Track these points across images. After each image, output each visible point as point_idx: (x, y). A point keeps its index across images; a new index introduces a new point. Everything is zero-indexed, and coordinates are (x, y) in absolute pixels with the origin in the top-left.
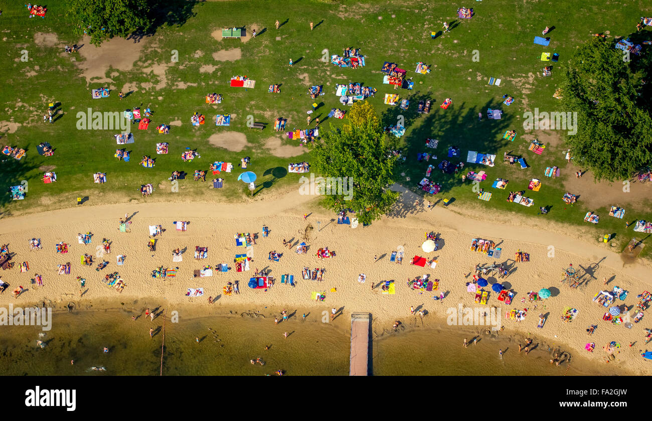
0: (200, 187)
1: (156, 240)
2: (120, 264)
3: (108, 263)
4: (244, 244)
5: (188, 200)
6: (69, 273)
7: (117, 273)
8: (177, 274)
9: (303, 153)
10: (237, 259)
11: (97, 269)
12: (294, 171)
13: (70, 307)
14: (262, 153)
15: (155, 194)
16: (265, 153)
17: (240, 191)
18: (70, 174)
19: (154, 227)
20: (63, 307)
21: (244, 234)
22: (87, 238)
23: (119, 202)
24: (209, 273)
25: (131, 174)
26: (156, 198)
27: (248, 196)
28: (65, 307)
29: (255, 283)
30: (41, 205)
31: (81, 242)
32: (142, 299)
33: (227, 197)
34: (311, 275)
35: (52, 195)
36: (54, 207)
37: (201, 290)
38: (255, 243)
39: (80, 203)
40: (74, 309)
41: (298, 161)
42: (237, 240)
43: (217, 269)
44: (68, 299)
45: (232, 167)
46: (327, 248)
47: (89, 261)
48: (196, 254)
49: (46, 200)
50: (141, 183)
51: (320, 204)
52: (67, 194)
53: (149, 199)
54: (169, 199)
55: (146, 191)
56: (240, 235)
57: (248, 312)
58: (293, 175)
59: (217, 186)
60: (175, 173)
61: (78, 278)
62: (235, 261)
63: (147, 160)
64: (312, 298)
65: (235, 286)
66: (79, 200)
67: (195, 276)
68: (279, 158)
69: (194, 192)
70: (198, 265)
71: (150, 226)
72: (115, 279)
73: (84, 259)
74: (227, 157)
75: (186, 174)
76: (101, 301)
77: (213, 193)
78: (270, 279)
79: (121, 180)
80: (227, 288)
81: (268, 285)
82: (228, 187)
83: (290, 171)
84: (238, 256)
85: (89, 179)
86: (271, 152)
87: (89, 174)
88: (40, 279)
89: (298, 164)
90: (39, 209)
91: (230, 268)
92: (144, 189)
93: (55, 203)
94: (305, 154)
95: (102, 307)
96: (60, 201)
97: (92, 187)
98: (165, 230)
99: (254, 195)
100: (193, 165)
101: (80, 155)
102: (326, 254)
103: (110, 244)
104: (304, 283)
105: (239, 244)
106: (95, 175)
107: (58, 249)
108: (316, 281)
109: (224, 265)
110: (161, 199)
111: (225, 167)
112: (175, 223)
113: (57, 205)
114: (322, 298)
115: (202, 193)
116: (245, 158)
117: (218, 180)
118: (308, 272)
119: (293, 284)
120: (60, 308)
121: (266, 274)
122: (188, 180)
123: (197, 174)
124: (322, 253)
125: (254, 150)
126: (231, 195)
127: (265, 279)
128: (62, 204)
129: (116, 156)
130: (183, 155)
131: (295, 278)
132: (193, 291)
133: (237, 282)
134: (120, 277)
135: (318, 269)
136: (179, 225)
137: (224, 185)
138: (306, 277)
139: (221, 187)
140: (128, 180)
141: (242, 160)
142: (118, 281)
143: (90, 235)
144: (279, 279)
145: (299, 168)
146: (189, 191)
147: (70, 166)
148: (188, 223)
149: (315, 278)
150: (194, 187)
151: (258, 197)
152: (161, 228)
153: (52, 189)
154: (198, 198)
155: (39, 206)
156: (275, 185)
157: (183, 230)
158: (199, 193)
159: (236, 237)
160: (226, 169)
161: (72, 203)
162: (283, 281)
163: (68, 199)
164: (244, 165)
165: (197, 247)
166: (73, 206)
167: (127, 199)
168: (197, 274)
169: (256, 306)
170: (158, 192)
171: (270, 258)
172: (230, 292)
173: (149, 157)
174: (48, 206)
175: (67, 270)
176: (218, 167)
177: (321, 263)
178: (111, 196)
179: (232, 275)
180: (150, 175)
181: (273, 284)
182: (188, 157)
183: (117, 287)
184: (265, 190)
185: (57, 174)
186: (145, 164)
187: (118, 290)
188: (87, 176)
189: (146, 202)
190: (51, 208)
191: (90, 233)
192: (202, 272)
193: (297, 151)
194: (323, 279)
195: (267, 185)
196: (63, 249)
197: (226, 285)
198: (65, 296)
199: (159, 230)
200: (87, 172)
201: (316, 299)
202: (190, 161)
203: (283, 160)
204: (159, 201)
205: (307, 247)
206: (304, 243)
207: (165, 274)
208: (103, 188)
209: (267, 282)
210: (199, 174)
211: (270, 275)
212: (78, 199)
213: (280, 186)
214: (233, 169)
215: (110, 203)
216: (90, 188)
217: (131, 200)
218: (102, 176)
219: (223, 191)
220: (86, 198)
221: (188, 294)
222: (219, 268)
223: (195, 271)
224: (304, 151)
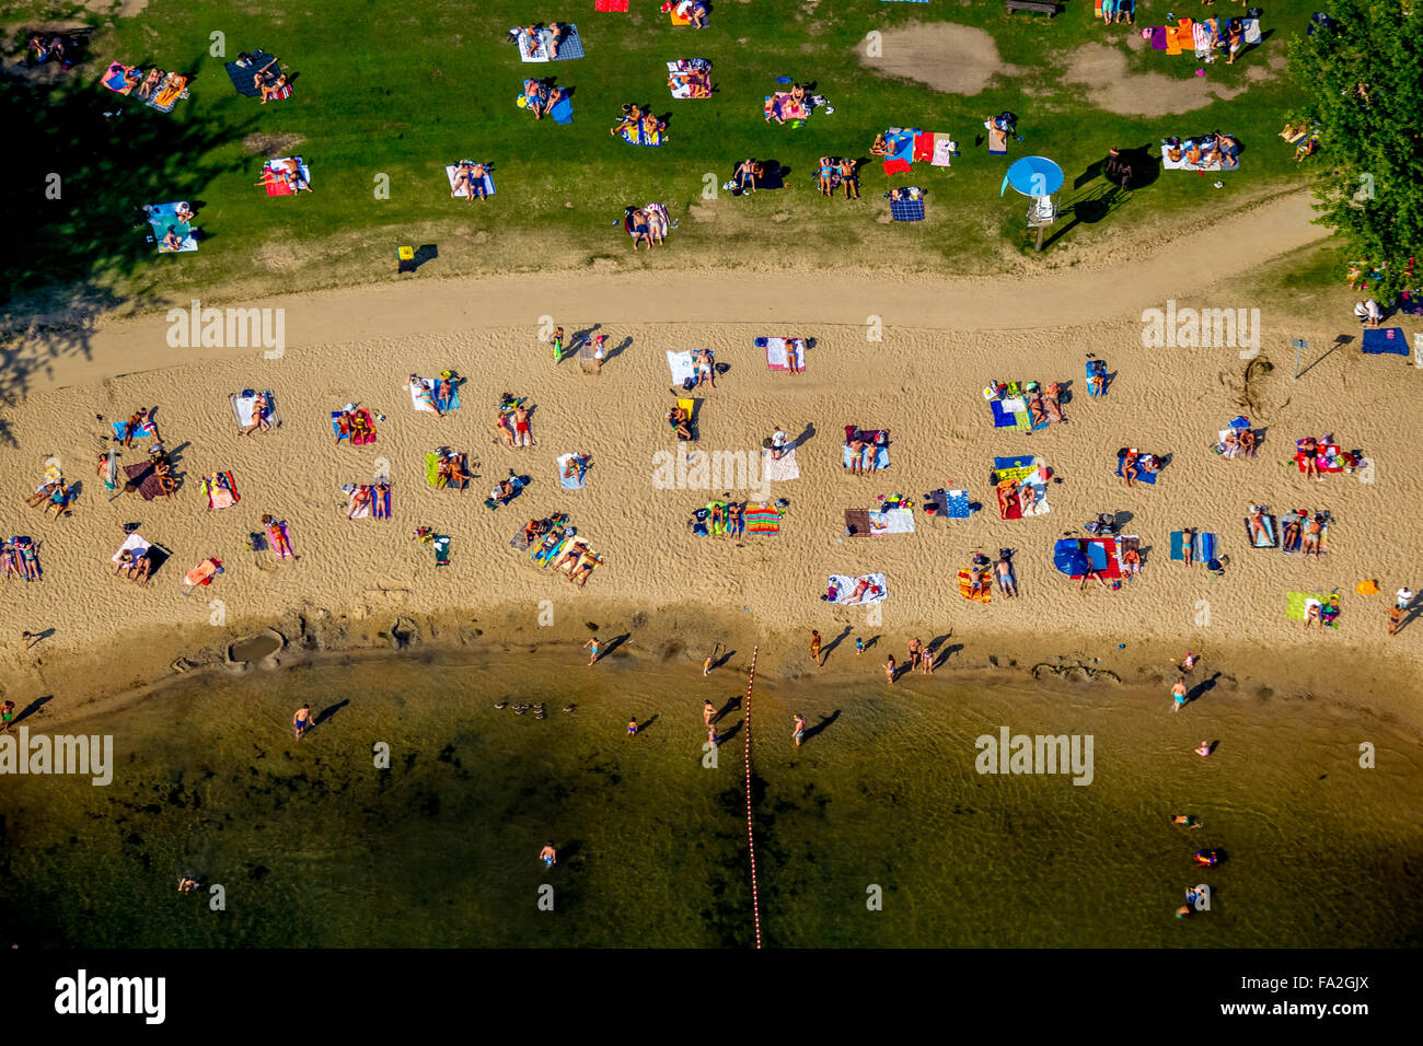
0: (844, 217)
1: (698, 403)
2: (573, 484)
3: (526, 480)
4: (1024, 422)
5: (803, 263)
6: (388, 514)
7: (564, 517)
8: (785, 523)
9: (1210, 101)
10: (1003, 474)
11: (490, 503)
12: (1183, 164)
13: (403, 638)
14: (1057, 101)
15: (681, 241)
16: (1072, 101)
17: (993, 232)
18: (361, 164)
19: (686, 356)
20: (372, 636)
21: (1019, 384)
22: (445, 392)
23: (549, 268)
24: (900, 521)
25: (586, 168)
26: (686, 255)
27: (1023, 253)
28: (382, 635)
29: (1077, 558)
30: (262, 273)
31: (422, 404)
32: (662, 610)
33: (946, 254)
34: (1281, 533)
35: (300, 236)
36: (309, 282)
37: (878, 580)
38: (1063, 419)
39: (407, 267)
40: (413, 642)
41: (1195, 129)
42: (996, 406)
43: (930, 508)
44: (390, 606)
45: (952, 147)
46: (1330, 439)
47: (457, 472)
48: (849, 454)
49: (279, 255)
50: (623, 199)
51: (1291, 280)
52: (355, 236)
53: (658, 259)
54: (733, 256)
55: (644, 228)
56: (1003, 390)
57: (1055, 661)
58: (1181, 177)
59: (907, 212)
60: (746, 168)
61: (423, 532)
62: (995, 479)
63: (640, 122)
64: (1291, 612)
65: (1003, 569)
66: (406, 253)
67: (853, 530)
68: (1122, 118)
69: (822, 235)
70: (861, 494)
71: (670, 355)
72: (560, 537)
73: (439, 467)
74: (931, 113)
75: (786, 171)
76: (511, 617)
77: (893, 239)
78: (1129, 545)
79: (549, 187)
80: (974, 577)
81: (1123, 567)
82: (944, 216)
83: (1168, 164)
84: (1003, 463)
85: (431, 181)
86: (1092, 96)
87: (429, 165)
88: (283, 536)
89: (1197, 141)
90: (258, 286)
91: (977, 506)
92: (638, 221)
93: (314, 266)
94: (1219, 104)
95: (517, 637)
96: (333, 261)
97: (446, 213)
98: (725, 368)
99: (1045, 245)
100: (810, 140)
101: (385, 98)
102: (1330, 459)
103: (530, 412)
104: (1256, 562)
105: (1004, 419)
106: (450, 170)
107: (343, 430)
108: (1299, 555)
109: (955, 493)
110: (701, 258)
111: (926, 146)
112: (762, 342)
113: (324, 275)
114: (1329, 614)
115: (854, 240)
116: (999, 119)
117: (906, 194)
118: (1266, 520)
119: (1214, 565)
120: (365, 638)
121: (1115, 528)
122: (794, 192)
123: (826, 172)
124: (1312, 454)
125: (1027, 91)
126: (959, 249)
127: (1110, 545)
128: (341, 270)
129: (521, 102)
130: (769, 103)
131: (1220, 541)
132: (849, 585)
133: (1007, 556)
134: (574, 529)
135: (1304, 513)
136: (778, 351)
137: (928, 211)
138: (1263, 540)
139: (921, 217)
140: (574, 190)
141: (988, 125)
142: (569, 546)
143: (454, 383)
144: (1162, 548)
145: (1203, 154)
146: (805, 231)
147: (354, 137)
148: (810, 343)
149: (1294, 542)
150: (818, 217)
151: (1059, 256)
152: (711, 361)
153: (298, 215)
154: (838, 257)
155: (256, 274)
156: (1119, 214)
157: (794, 368)
158: (839, 238)
159: (989, 394)
160: (931, 153)
161: (378, 265)
162: (1176, 553)
163: (359, 252)
164: (996, 142)
165: (850, 430)
166: (380, 277)
167: (576, 256)
168: (857, 524)
169: (1087, 643)
170: (689, 234)
171: (1120, 474)
172: (986, 588)
173: (646, 111)
174: (291, 276)
175: (380, 503)
176: (900, 147)
177: (1314, 492)
178: (515, 243)
179: (989, 532)
180: (654, 172)
181: (1142, 562)
182: (787, 110)
183: (567, 565)
184: (1082, 232)
185: (310, 163)
186: (632, 134)
187: (571, 576)
188: (423, 173)
189: (646, 267)
190: (299, 284)
191: (454, 374)
192: (876, 517)
193: (1191, 96)
194: (1324, 547)
195: (1090, 213)
196: (357, 428)
197: (967, 565)
198: (377, 595)
199: (705, 367)
200: (418, 159)
201: (1306, 617)
202: (795, 125)
203: (1139, 125)
204: (695, 265)
205: (1256, 433)
206: (1242, 421)
207: (742, 524)
208: (487, 218)
209: (1118, 555)
210: (834, 172)
211: (1128, 531)
212: (401, 250)
213: (1136, 218)
214: (955, 156)
215: (518, 269)
216: (438, 215)
217: (591, 261)
218: (476, 172)
219: (928, 233)
220: (428, 252)
221: (832, 594)
222: (936, 504)
223: (849, 514)
224: (1212, 94)
